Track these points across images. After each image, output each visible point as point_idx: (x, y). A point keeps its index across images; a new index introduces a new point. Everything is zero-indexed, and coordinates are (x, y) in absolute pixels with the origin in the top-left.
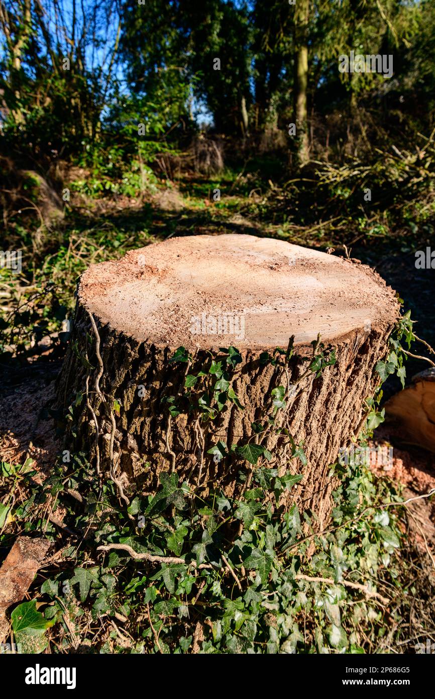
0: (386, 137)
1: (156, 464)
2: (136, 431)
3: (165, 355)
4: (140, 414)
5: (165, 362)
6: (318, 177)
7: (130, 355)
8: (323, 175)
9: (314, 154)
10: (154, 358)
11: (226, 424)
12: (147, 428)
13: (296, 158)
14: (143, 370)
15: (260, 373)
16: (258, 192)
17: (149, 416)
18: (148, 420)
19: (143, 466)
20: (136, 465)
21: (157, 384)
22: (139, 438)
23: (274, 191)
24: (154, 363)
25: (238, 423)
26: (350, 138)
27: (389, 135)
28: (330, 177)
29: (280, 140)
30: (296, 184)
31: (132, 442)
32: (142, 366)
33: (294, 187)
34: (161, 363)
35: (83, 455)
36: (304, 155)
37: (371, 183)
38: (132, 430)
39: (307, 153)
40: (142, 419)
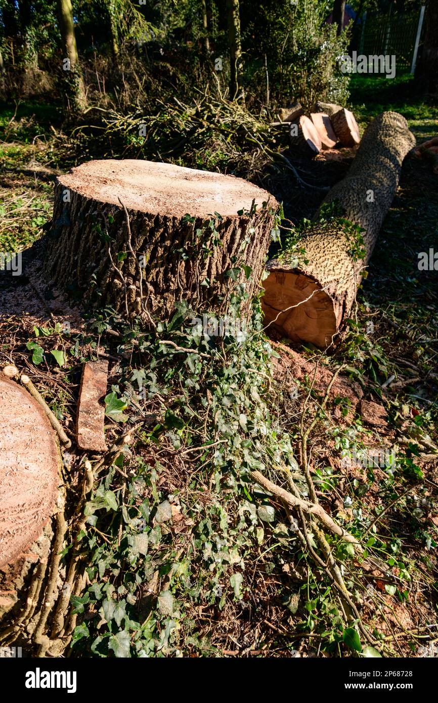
0: (160, 89)
1: (167, 299)
2: (153, 279)
3: (174, 223)
4: (156, 267)
5: (174, 226)
6: (105, 125)
7: (148, 225)
8: (110, 123)
9: (92, 100)
10: (166, 225)
11: (207, 267)
12: (161, 275)
13: (74, 104)
14: (158, 235)
15: (226, 231)
16: (42, 139)
17: (162, 266)
18: (162, 269)
19: (159, 302)
20: (155, 303)
21: (168, 243)
22: (155, 284)
23: (59, 138)
24: (166, 227)
25: (214, 266)
26: (127, 86)
27: (162, 87)
28: (118, 125)
29: (45, 82)
30: (84, 130)
31: (151, 288)
32: (159, 231)
33: (82, 134)
34: (170, 227)
35: (110, 306)
36: (82, 101)
37: (162, 132)
38: (150, 279)
39: (85, 98)
40: (157, 269)
